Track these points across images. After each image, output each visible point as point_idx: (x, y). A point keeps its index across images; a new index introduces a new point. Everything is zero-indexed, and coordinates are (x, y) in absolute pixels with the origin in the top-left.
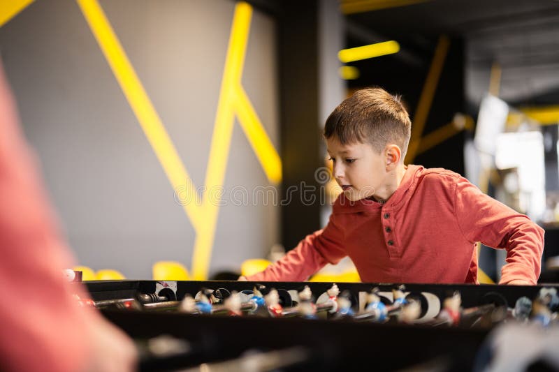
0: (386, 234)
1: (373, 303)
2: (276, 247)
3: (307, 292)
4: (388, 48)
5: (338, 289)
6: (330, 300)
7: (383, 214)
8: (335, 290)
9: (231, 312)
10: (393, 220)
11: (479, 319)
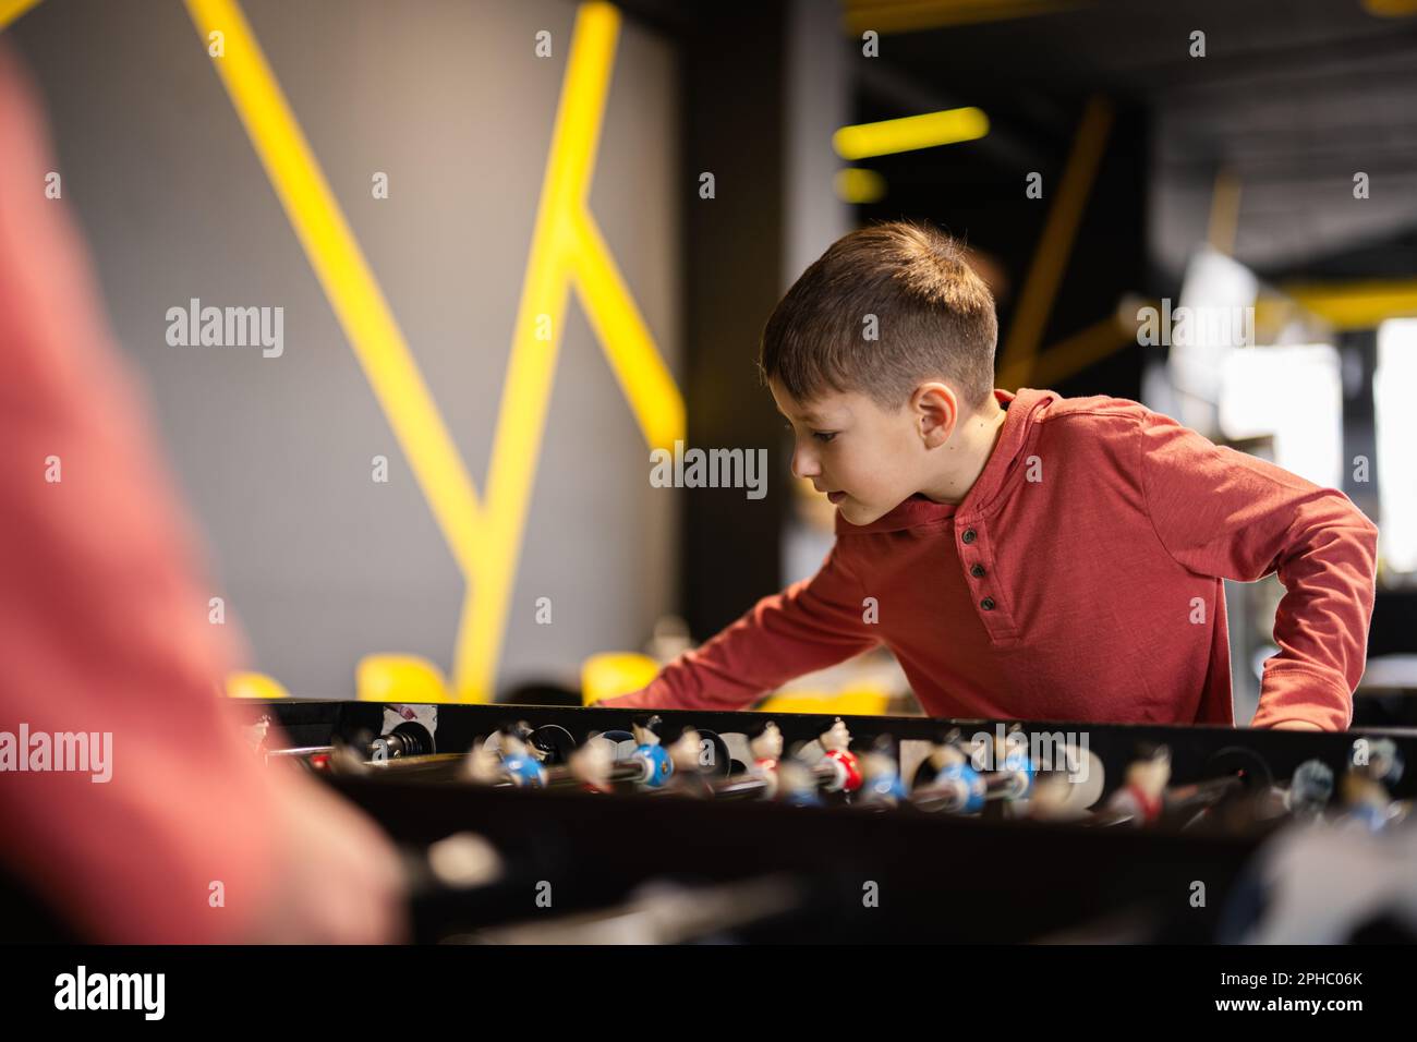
0: (974, 582)
1: (949, 768)
2: (665, 624)
3: (772, 738)
4: (958, 125)
5: (847, 733)
6: (828, 758)
7: (959, 531)
8: (840, 734)
9: (588, 784)
10: (987, 545)
11: (1201, 814)
